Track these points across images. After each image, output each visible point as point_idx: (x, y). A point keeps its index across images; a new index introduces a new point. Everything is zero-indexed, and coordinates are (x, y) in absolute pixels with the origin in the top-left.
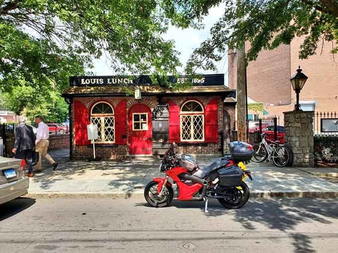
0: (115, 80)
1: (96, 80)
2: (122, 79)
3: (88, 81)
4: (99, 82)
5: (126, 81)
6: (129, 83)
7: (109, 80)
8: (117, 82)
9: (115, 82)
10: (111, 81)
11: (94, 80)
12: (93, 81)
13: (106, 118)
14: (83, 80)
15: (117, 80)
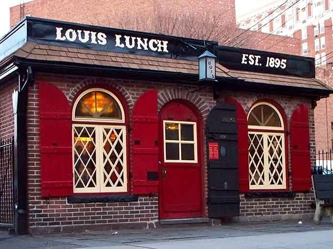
0: (131, 40)
1: (90, 35)
2: (146, 40)
3: (71, 34)
4: (97, 39)
5: (155, 45)
6: (160, 50)
7: (118, 37)
8: (136, 45)
9: (131, 43)
10: (123, 40)
11: (87, 33)
12: (83, 37)
13: (107, 131)
14: (59, 30)
15: (136, 41)
